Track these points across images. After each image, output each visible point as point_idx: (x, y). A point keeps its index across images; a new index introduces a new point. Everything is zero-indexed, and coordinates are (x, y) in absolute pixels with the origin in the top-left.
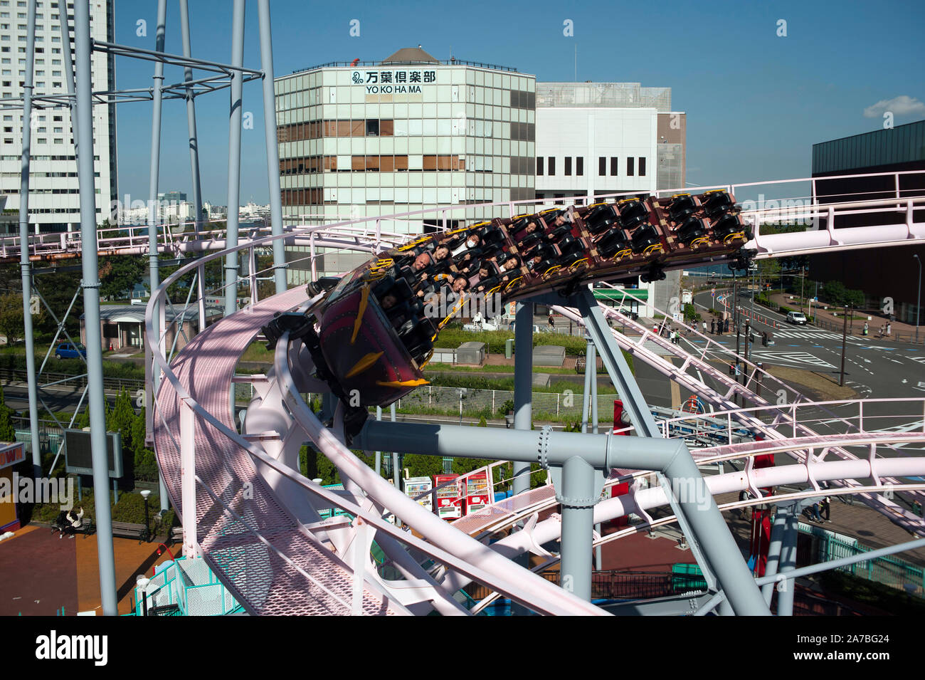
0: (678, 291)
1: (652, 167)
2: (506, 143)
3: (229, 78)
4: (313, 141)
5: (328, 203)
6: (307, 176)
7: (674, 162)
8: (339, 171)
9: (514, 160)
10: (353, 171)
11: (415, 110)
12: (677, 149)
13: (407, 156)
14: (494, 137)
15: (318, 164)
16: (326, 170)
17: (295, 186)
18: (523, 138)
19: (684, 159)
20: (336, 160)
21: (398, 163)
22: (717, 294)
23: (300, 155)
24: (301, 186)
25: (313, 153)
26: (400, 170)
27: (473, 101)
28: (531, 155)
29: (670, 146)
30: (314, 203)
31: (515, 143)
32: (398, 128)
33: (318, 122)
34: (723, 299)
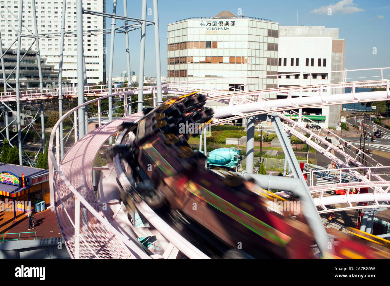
0: (339, 117)
1: (329, 63)
2: (265, 52)
3: (141, 24)
4: (184, 50)
5: (189, 76)
6: (181, 65)
7: (339, 61)
8: (194, 63)
9: (268, 59)
10: (200, 63)
11: (227, 38)
12: (340, 55)
13: (222, 57)
14: (260, 49)
15: (186, 59)
16: (189, 63)
17: (176, 69)
18: (273, 50)
19: (343, 60)
20: (193, 58)
21: (219, 60)
22: (357, 119)
23: (178, 56)
24: (178, 69)
25: (184, 56)
26: (219, 63)
27: (251, 34)
28: (276, 57)
29: (337, 54)
30: (183, 76)
31: (269, 52)
32: (219, 45)
33: (186, 42)
34: (360, 121)
